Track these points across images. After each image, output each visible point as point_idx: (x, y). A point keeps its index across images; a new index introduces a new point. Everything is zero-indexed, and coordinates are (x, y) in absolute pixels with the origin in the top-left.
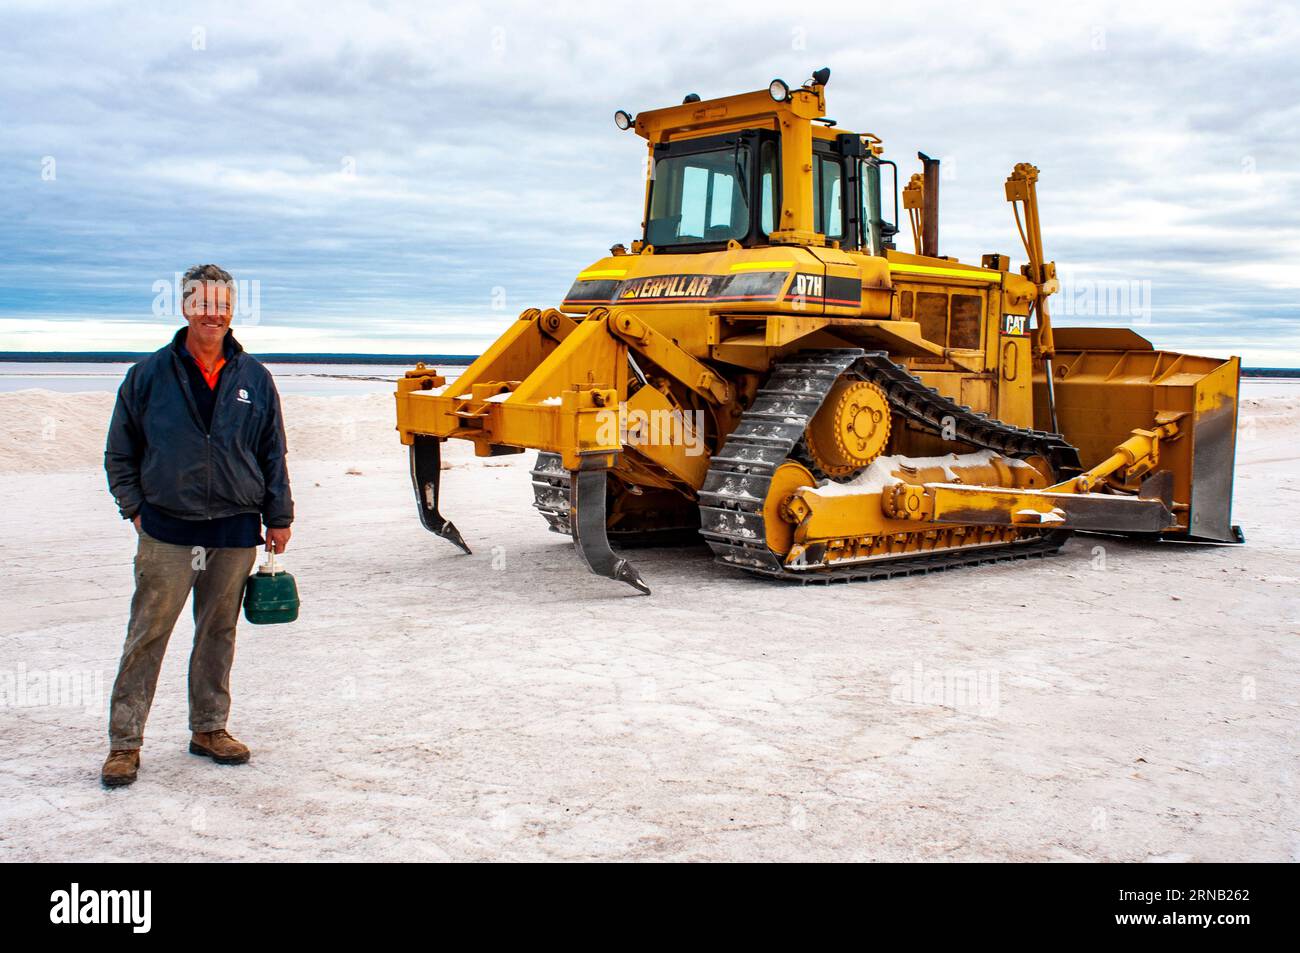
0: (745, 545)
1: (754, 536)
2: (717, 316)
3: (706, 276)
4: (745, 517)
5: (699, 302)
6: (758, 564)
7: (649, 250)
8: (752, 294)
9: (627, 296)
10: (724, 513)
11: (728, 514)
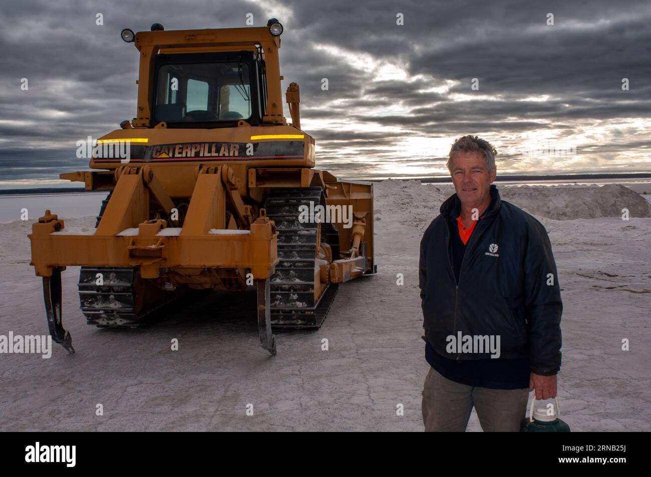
0: (293, 312)
1: (306, 305)
2: (255, 170)
3: (233, 143)
4: (298, 294)
5: (234, 160)
6: (300, 322)
7: (163, 125)
8: (282, 155)
9: (161, 156)
10: (279, 294)
11: (282, 294)
